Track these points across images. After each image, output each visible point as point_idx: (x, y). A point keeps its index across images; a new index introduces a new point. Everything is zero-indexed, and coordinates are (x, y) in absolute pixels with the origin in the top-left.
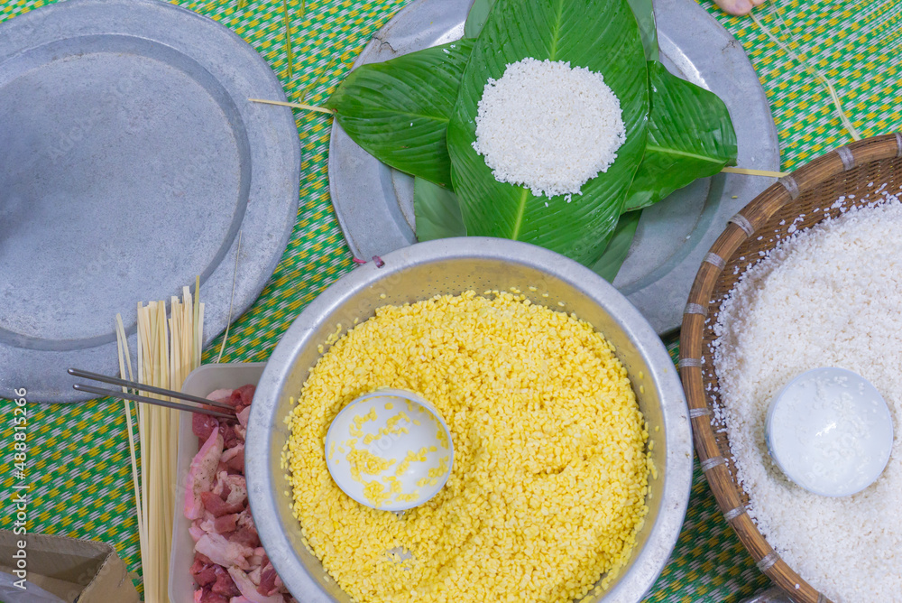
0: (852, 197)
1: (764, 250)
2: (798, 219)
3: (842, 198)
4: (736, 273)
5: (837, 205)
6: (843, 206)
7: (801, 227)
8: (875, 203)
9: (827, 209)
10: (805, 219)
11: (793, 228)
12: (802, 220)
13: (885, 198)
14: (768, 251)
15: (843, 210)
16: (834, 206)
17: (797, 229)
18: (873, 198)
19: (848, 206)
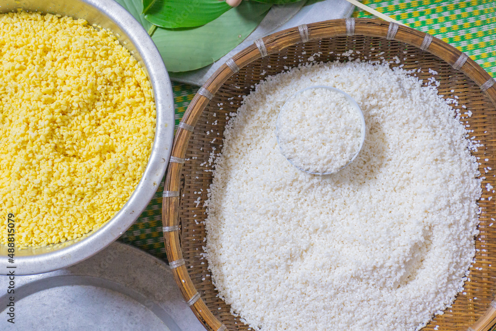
0: (358, 52)
1: (288, 65)
2: (317, 54)
3: (351, 51)
4: (263, 74)
5: (346, 54)
6: (351, 56)
7: (318, 60)
8: (374, 62)
9: (339, 55)
10: (321, 56)
11: (311, 59)
12: (319, 55)
13: (381, 61)
14: (290, 68)
15: (350, 59)
16: (344, 54)
17: (315, 60)
18: (374, 59)
19: (355, 57)
